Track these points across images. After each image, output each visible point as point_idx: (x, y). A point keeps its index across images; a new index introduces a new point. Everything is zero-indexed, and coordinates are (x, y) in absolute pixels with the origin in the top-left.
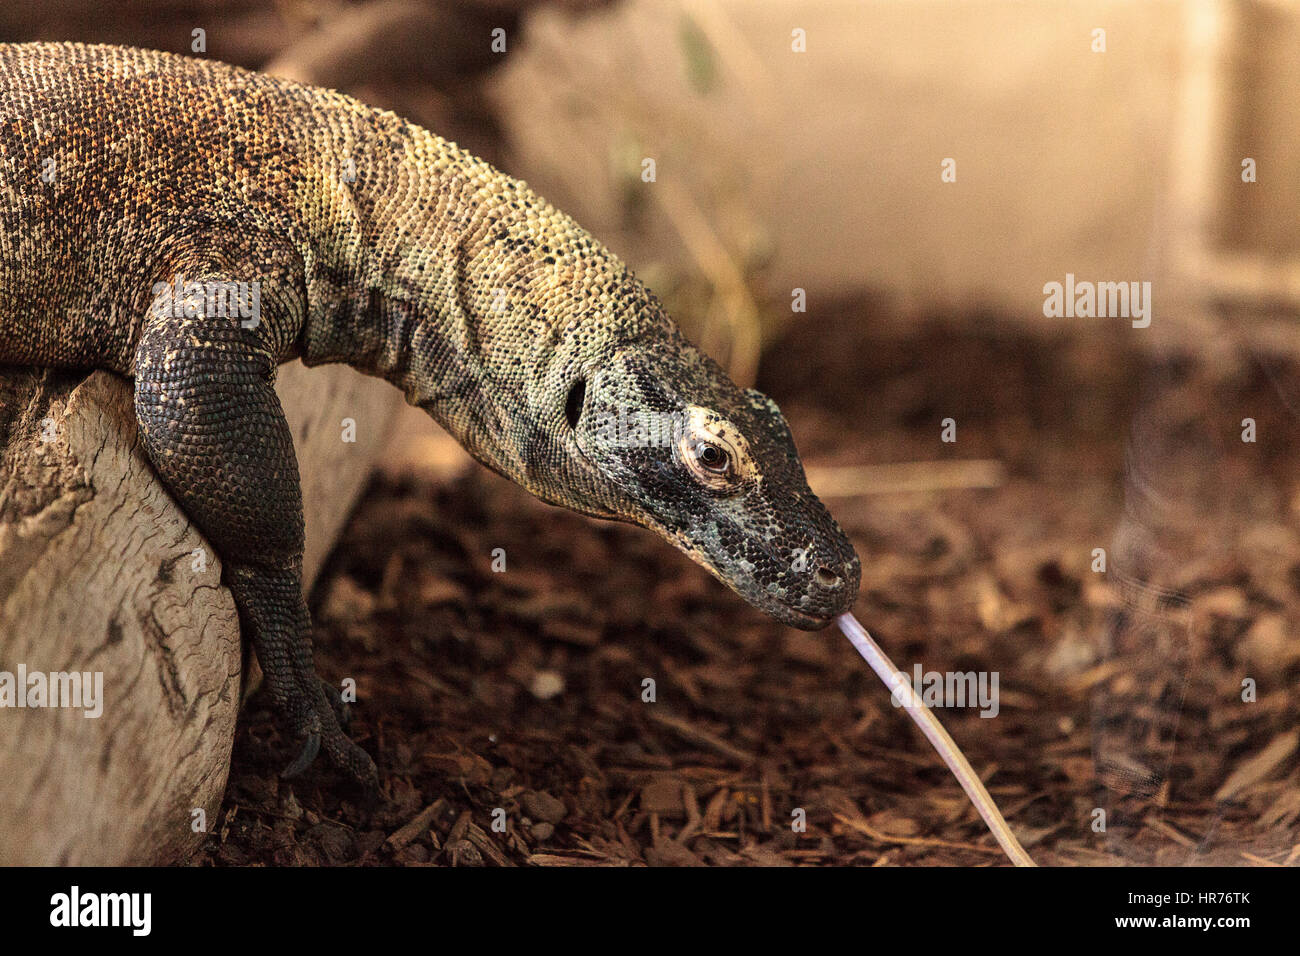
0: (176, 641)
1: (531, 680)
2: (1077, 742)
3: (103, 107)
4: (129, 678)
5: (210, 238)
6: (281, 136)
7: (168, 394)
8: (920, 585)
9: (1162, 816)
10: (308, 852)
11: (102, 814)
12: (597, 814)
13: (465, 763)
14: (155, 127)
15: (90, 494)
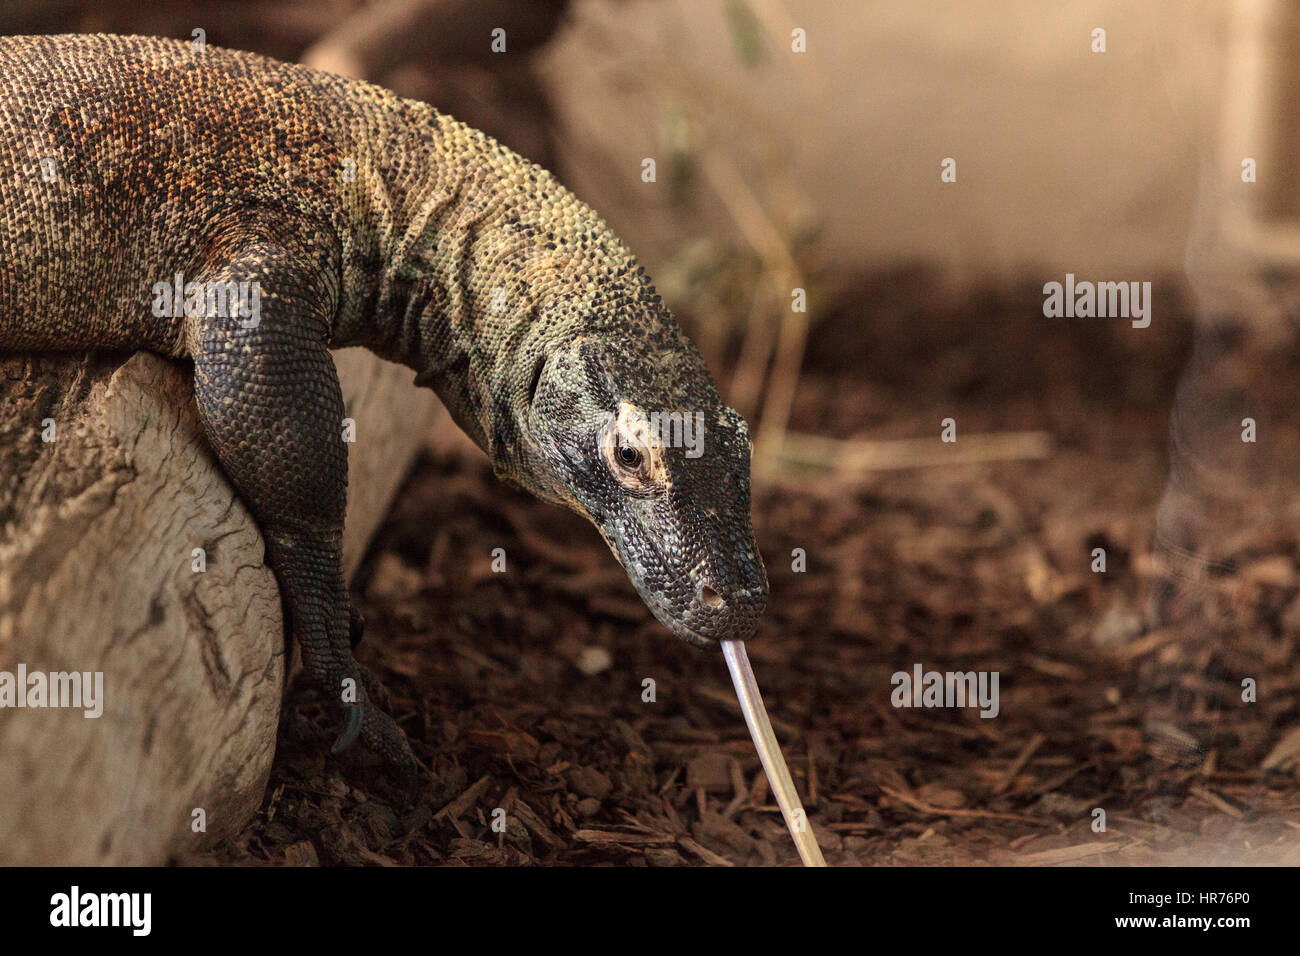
0: (219, 621)
1: (579, 655)
2: (1124, 712)
3: (145, 96)
4: (172, 658)
5: (255, 215)
6: (320, 124)
7: (234, 341)
8: (969, 557)
9: (1207, 786)
10: (355, 831)
11: (145, 795)
12: (644, 789)
13: (512, 739)
14: (196, 115)
15: (131, 476)
